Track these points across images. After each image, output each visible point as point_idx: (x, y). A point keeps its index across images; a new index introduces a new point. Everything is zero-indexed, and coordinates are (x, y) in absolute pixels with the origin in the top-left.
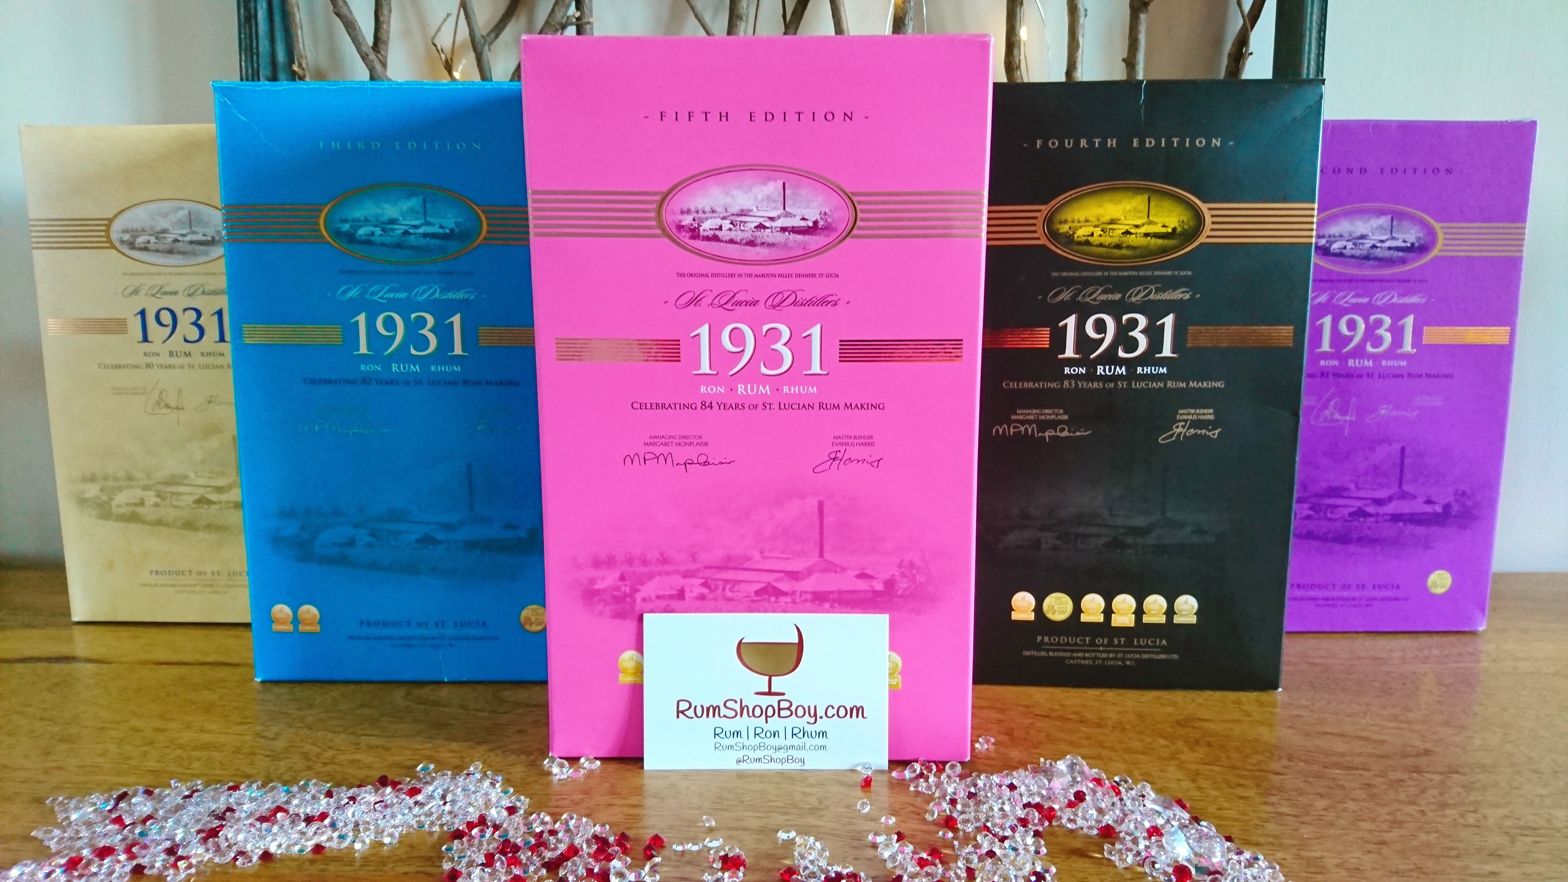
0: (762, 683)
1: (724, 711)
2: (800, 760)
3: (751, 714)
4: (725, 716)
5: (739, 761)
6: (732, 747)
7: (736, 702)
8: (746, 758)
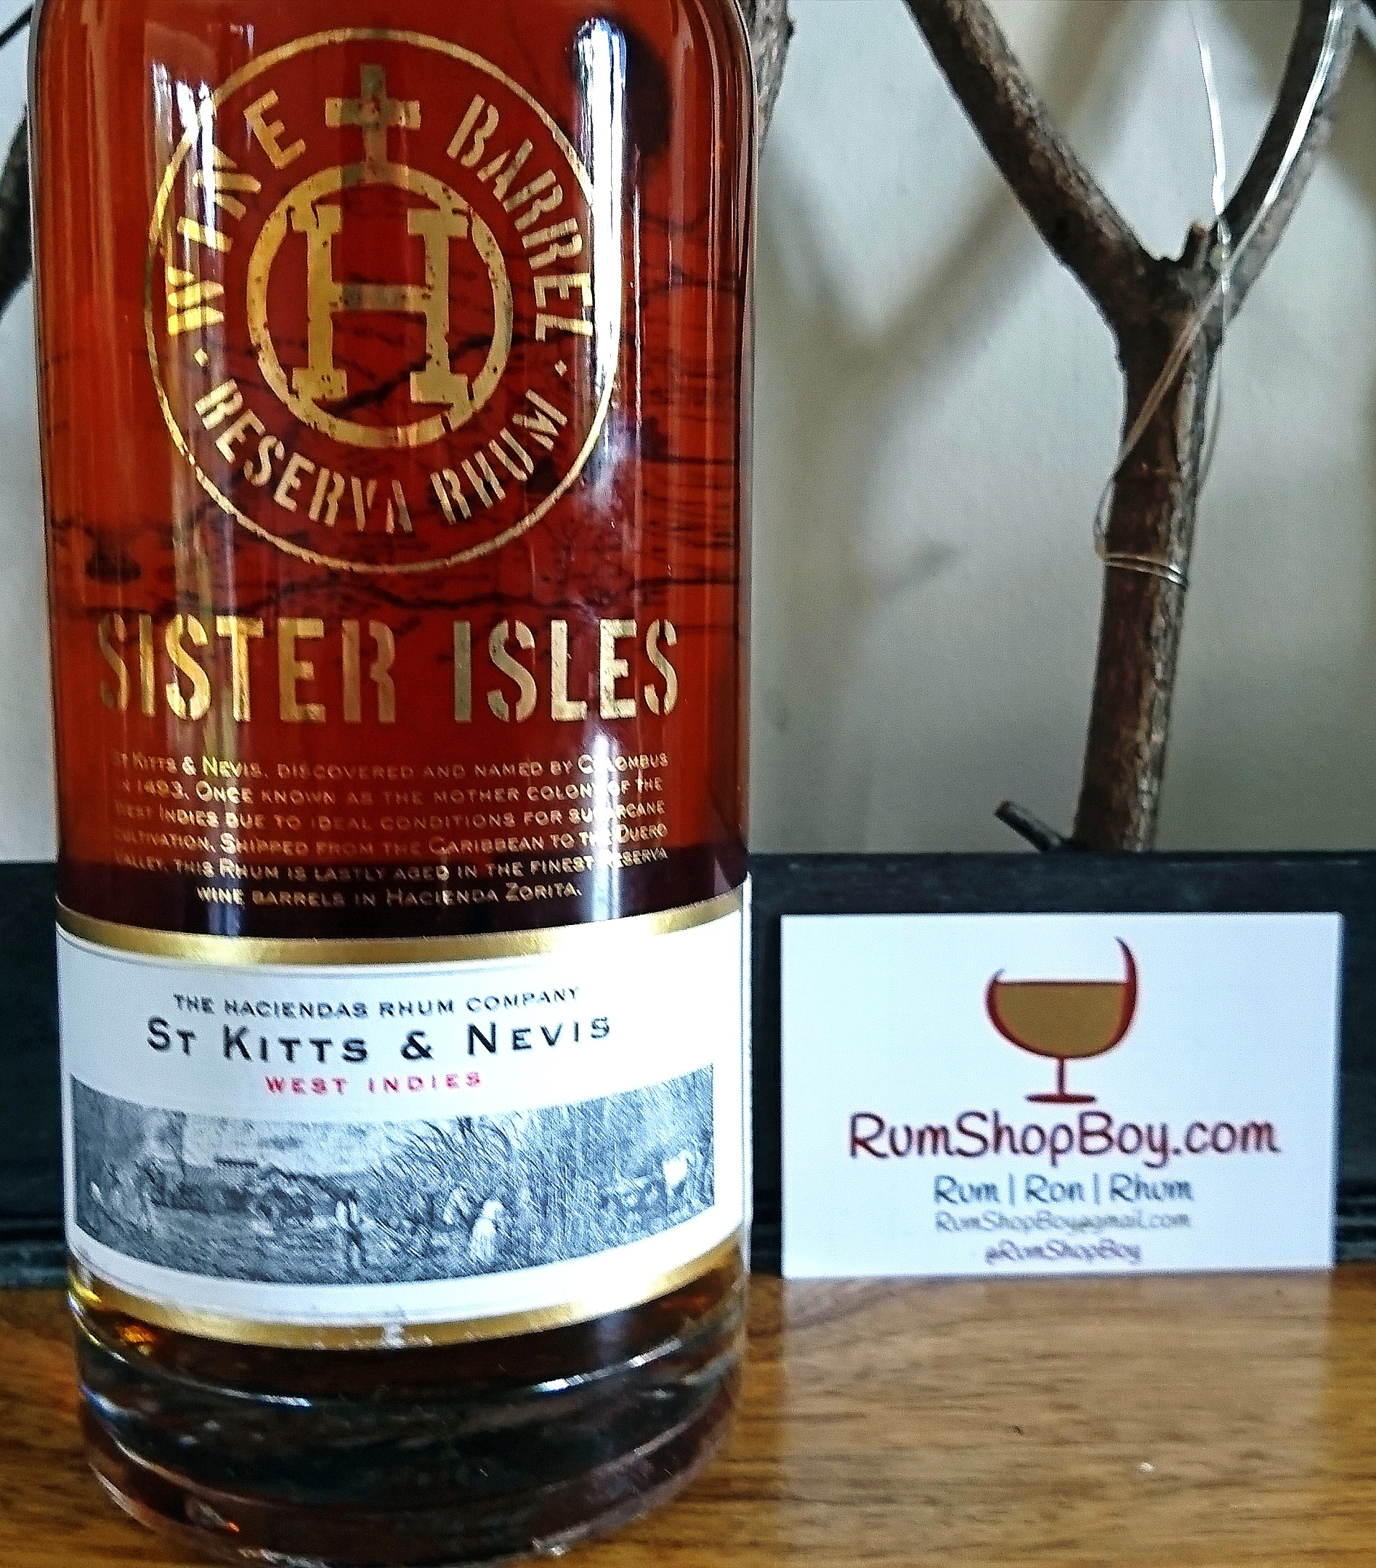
0: (1041, 1072)
1: (957, 1140)
2: (1129, 1250)
3: (1018, 1146)
4: (962, 1152)
5: (992, 1255)
6: (975, 1222)
7: (983, 1117)
8: (1007, 1247)
